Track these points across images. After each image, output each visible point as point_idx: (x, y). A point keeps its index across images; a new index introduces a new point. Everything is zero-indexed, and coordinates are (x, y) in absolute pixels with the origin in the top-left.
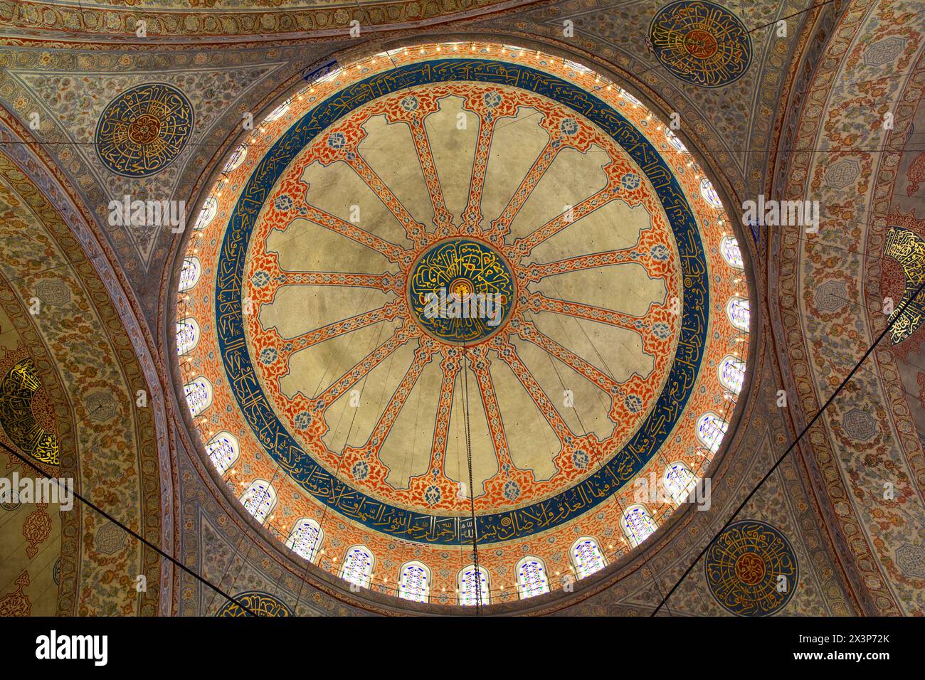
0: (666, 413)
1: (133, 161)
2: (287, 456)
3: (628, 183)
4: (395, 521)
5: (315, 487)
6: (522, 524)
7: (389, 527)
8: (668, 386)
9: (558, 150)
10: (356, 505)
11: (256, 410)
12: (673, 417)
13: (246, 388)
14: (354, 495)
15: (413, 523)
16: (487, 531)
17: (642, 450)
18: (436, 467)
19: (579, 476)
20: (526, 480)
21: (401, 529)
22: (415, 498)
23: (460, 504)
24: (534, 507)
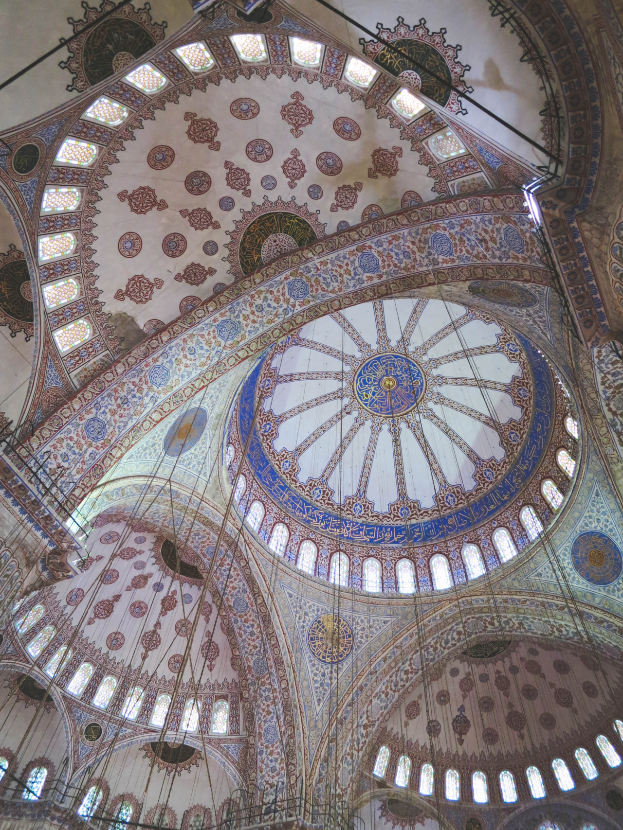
0: (536, 443)
2: (314, 518)
4: (386, 535)
5: (335, 530)
6: (460, 522)
7: (383, 540)
8: (535, 425)
10: (361, 532)
11: (289, 500)
12: (541, 446)
13: (279, 491)
14: (358, 527)
15: (397, 533)
16: (441, 529)
17: (525, 468)
18: (402, 494)
19: (491, 486)
20: (458, 492)
21: (392, 538)
22: (395, 516)
23: (422, 514)
24: (466, 509)
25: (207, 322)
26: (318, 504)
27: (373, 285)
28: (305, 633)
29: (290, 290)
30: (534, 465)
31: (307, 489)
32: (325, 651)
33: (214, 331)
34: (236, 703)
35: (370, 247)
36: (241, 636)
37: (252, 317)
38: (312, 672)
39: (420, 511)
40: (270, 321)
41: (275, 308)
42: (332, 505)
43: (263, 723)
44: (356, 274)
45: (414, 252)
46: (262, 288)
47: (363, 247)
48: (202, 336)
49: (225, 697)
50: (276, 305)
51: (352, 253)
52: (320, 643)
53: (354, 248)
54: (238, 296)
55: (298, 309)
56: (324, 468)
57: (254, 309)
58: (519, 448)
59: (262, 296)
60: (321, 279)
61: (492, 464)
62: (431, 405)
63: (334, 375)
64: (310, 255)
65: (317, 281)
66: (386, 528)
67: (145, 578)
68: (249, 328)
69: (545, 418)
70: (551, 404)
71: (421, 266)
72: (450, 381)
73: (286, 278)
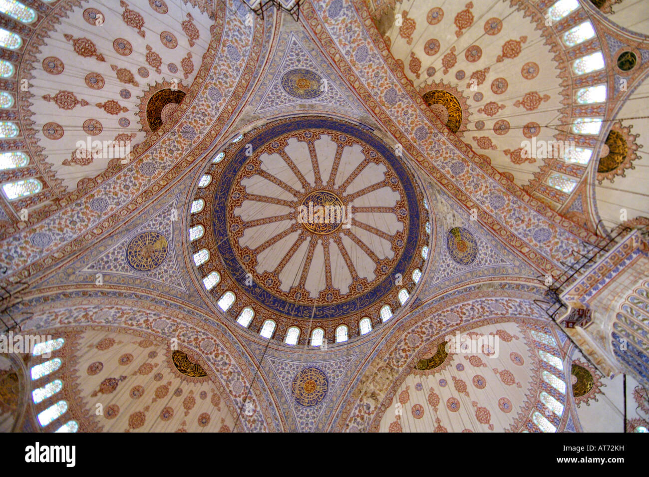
0: (336, 311)
1: (289, 87)
2: (220, 200)
3: (399, 243)
4: (227, 254)
5: (217, 218)
6: (260, 296)
7: (223, 254)
8: (346, 304)
9: (393, 212)
10: (222, 237)
11: (227, 178)
12: (336, 314)
13: (232, 168)
14: (225, 233)
15: (232, 260)
17: (317, 313)
18: (257, 251)
19: (292, 301)
20: (277, 284)
21: (227, 259)
22: (241, 254)
23: (251, 270)
24: (270, 295)
25: (395, 80)
26: (230, 199)
27: (444, 175)
28: (145, 230)
29: (420, 129)
30: (323, 317)
31: (238, 188)
32: (136, 252)
33: (389, 87)
34: (47, 198)
35: (468, 166)
36: (118, 179)
37: (400, 109)
38: (115, 249)
39: (252, 267)
40: (399, 122)
41: (407, 122)
42: (232, 209)
43: (47, 228)
44: (446, 163)
45: (480, 189)
46: (418, 111)
47: (466, 162)
48: (386, 80)
49: (45, 185)
50: (409, 123)
51: (459, 157)
52: (141, 245)
53: (463, 157)
54: (411, 97)
55: (409, 137)
56: (255, 193)
57: (405, 109)
58: (326, 303)
59: (413, 113)
60: (433, 145)
61: (305, 294)
62: (320, 241)
63: (318, 177)
64: (446, 134)
65: (431, 143)
66: (231, 252)
67: (131, 80)
68: (393, 110)
69: (355, 307)
70: (366, 305)
71: (475, 196)
72: (340, 245)
73: (426, 124)
